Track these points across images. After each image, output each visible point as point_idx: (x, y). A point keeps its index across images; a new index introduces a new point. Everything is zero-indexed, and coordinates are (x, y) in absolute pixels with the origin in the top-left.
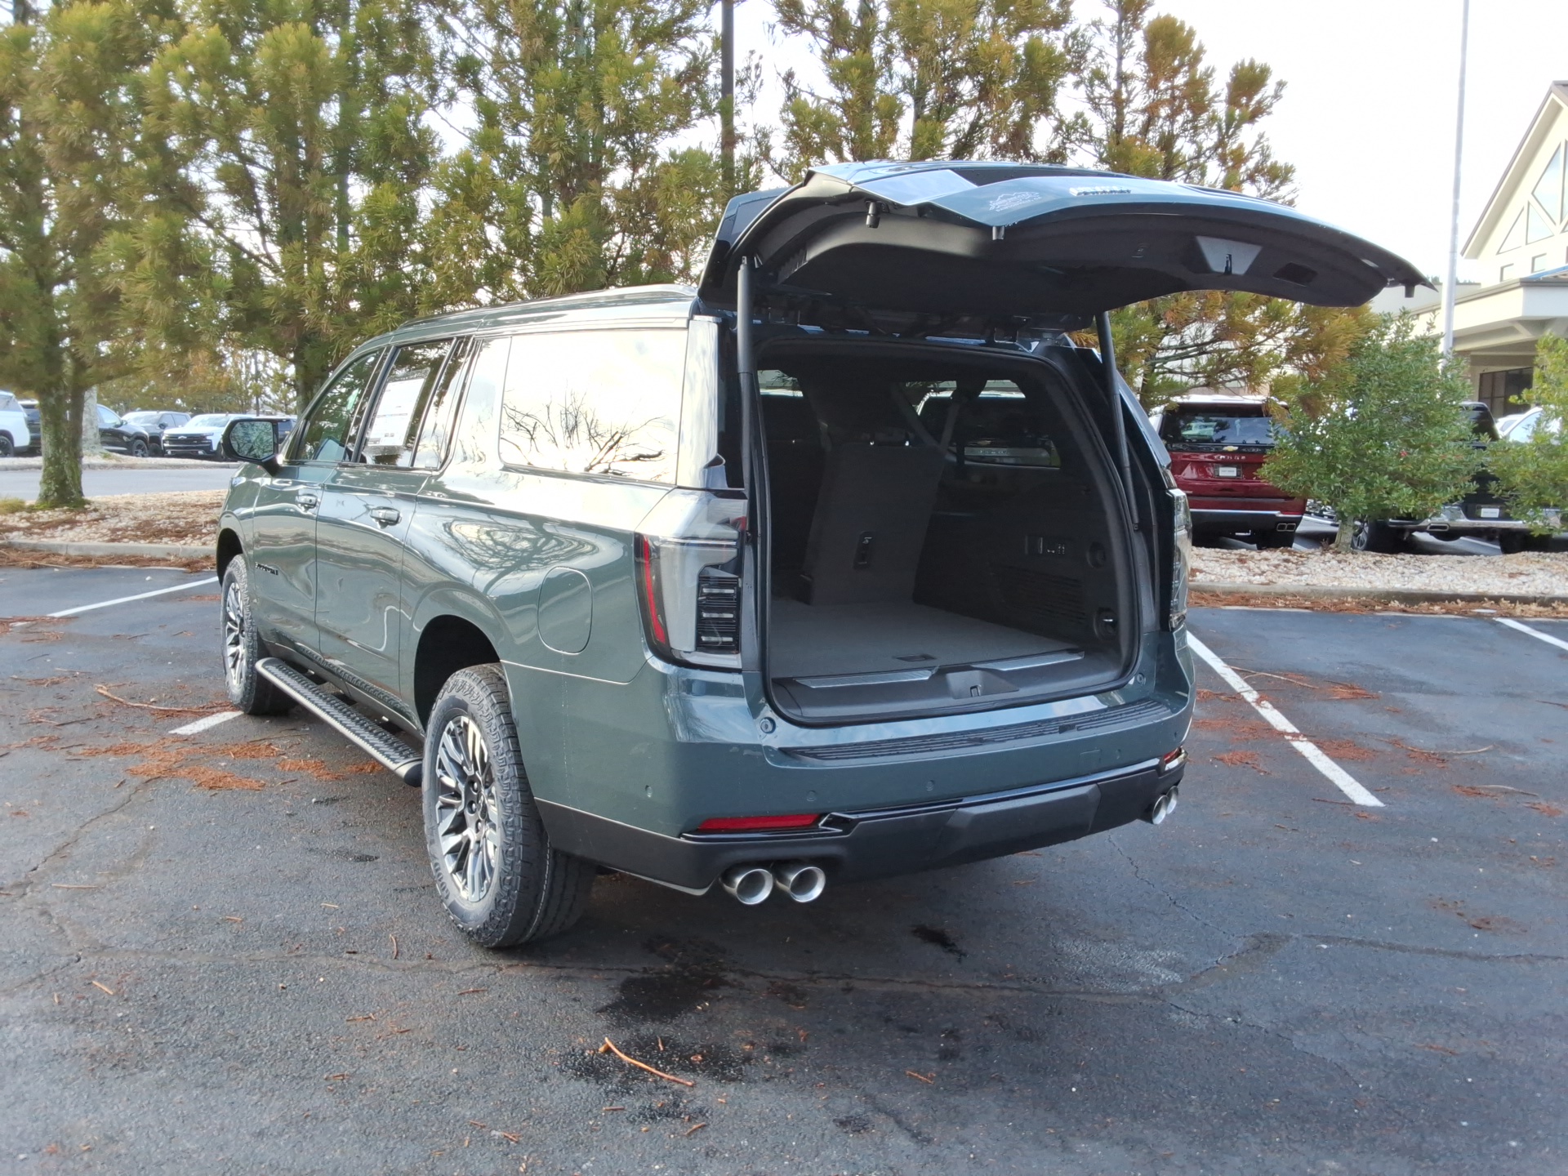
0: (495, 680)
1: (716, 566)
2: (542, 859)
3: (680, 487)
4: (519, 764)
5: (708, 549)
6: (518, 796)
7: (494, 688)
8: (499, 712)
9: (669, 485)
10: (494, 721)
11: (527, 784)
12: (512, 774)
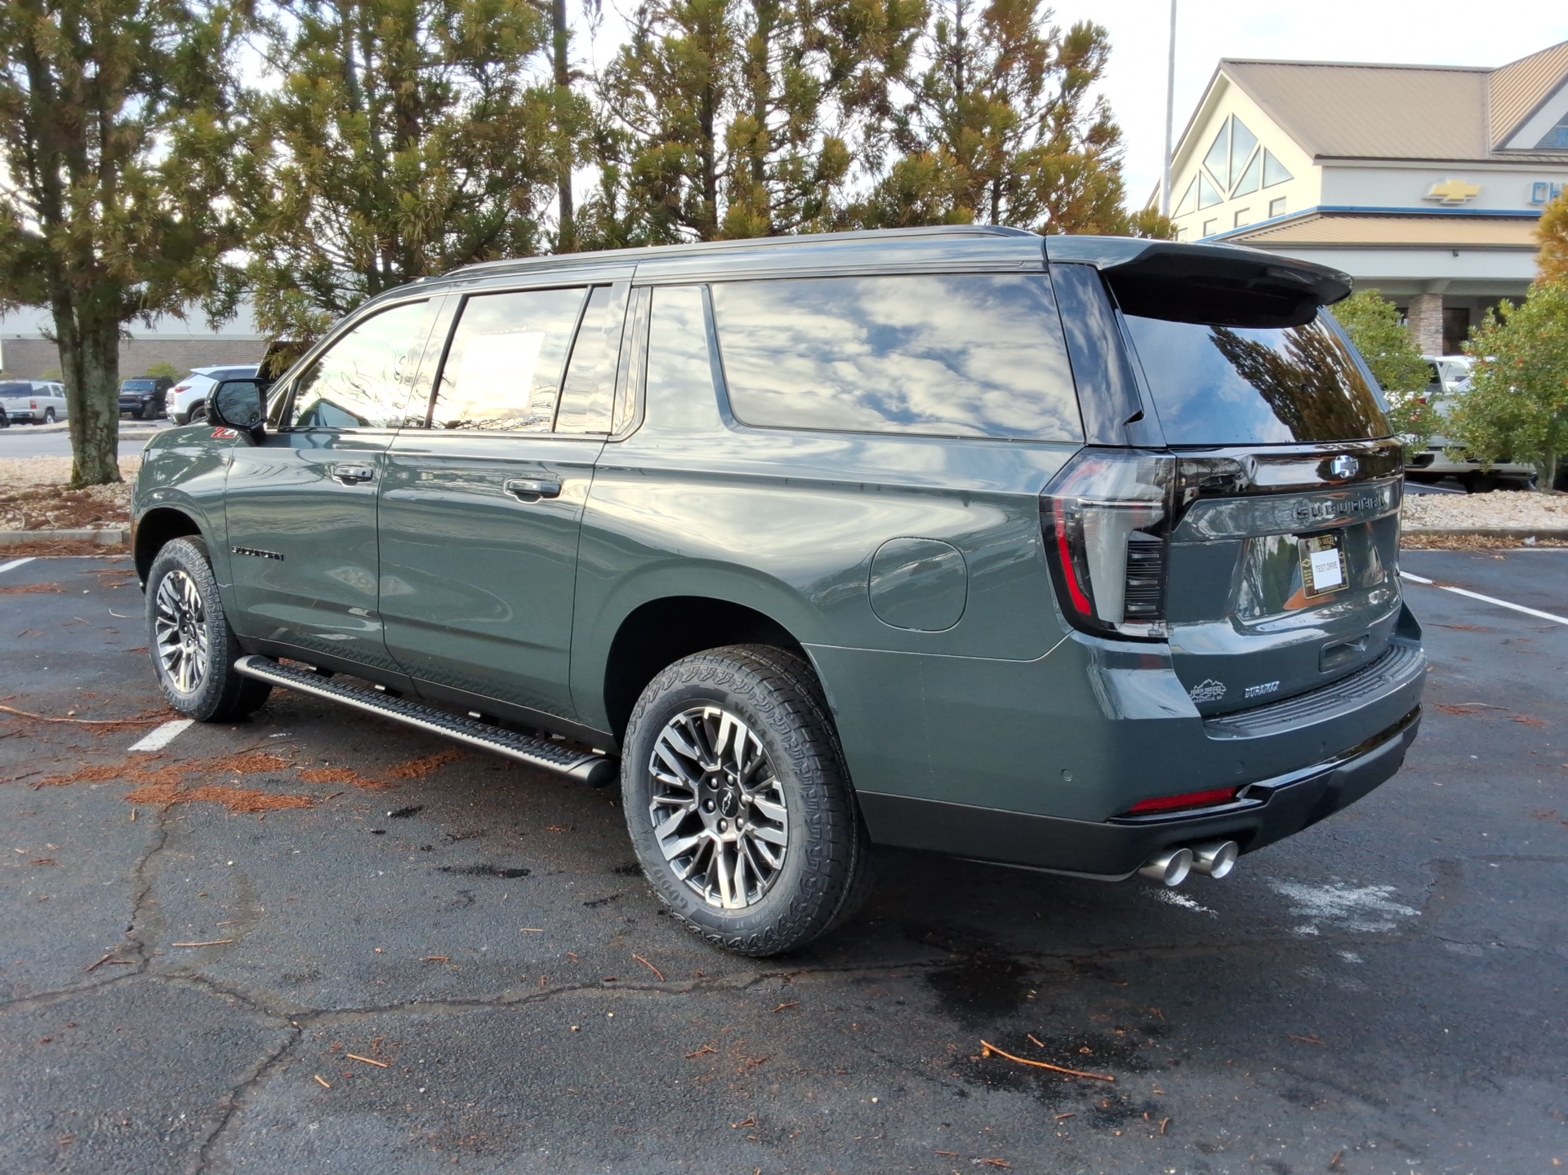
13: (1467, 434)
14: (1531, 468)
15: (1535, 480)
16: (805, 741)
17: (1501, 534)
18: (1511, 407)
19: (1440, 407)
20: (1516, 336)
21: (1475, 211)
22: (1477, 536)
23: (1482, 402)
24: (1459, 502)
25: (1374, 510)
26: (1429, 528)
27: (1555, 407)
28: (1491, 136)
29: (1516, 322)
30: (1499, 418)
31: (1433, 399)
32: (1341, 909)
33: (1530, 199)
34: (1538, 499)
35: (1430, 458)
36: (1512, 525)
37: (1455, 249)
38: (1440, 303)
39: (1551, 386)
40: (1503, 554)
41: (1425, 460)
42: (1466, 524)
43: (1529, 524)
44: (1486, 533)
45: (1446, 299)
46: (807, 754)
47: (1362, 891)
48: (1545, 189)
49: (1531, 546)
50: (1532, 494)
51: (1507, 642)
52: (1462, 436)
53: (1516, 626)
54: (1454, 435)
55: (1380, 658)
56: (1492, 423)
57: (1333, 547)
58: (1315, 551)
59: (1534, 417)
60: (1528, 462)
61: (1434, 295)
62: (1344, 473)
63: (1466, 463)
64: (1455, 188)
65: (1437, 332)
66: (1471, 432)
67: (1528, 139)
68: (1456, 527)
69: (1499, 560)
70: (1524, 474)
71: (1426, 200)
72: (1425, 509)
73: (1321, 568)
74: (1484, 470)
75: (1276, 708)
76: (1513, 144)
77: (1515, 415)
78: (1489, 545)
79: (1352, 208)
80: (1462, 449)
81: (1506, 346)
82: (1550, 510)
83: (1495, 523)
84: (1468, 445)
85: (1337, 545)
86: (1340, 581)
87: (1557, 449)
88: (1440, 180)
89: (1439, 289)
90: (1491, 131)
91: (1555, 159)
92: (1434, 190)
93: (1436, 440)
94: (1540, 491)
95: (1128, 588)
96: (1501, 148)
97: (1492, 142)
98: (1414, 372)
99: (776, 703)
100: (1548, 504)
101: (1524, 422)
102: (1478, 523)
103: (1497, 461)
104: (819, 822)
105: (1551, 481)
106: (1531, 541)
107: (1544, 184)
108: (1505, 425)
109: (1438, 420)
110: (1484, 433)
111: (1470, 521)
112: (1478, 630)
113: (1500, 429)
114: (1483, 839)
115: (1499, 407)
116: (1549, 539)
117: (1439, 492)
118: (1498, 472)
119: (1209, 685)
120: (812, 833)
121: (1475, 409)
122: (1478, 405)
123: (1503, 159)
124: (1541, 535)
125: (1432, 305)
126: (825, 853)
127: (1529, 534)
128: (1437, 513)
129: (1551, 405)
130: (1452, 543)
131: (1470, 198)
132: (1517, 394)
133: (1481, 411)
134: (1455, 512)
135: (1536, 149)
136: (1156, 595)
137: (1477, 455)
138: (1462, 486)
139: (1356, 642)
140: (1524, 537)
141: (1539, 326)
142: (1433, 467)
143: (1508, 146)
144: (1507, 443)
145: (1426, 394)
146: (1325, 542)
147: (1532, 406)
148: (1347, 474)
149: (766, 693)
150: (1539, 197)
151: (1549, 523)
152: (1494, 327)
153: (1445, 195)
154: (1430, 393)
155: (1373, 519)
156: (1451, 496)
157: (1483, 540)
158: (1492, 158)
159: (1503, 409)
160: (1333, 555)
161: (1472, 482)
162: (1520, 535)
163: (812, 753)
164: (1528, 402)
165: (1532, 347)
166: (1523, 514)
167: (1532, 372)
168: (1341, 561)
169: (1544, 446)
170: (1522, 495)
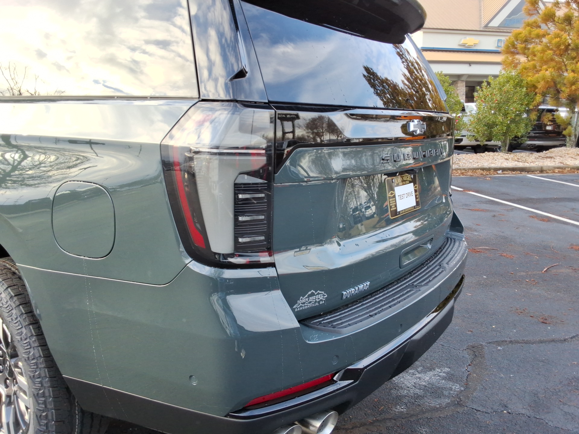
0: (9, 275)
1: (249, 174)
2: (72, 416)
3: (203, 100)
4: (43, 345)
5: (238, 158)
6: (45, 372)
7: (10, 283)
8: (18, 303)
9: (192, 98)
10: (14, 312)
11: (53, 361)
12: (37, 355)
13: (475, 130)
14: (499, 143)
15: (500, 148)
16: (32, 335)
17: (489, 169)
18: (493, 119)
19: (465, 119)
20: (495, 90)
21: (477, 50)
22: (479, 170)
23: (481, 117)
24: (472, 157)
25: (437, 157)
26: (461, 167)
27: (509, 118)
28: (483, 22)
29: (494, 85)
30: (488, 123)
31: (463, 116)
32: (420, 389)
33: (496, 45)
34: (502, 155)
35: (461, 140)
36: (493, 166)
37: (470, 63)
38: (464, 84)
39: (508, 110)
40: (490, 177)
41: (460, 140)
42: (475, 166)
43: (499, 165)
44: (483, 169)
45: (467, 82)
46: (33, 345)
47: (431, 373)
48: (502, 41)
49: (500, 174)
50: (500, 153)
51: (494, 216)
52: (474, 131)
53: (497, 208)
54: (471, 130)
55: (441, 249)
56: (485, 125)
57: (410, 182)
58: (398, 185)
59: (501, 123)
60: (499, 141)
61: (463, 81)
62: (416, 131)
63: (475, 142)
64: (470, 41)
65: (463, 94)
66: (477, 129)
67: (496, 23)
68: (472, 167)
69: (489, 180)
70: (496, 146)
71: (460, 45)
72: (459, 160)
73: (401, 197)
74: (482, 144)
75: (368, 302)
76: (491, 25)
77: (494, 122)
78: (484, 174)
79: (433, 48)
80: (474, 136)
81: (491, 94)
82: (507, 159)
83: (486, 165)
84: (476, 135)
85: (414, 181)
86: (415, 204)
87: (509, 135)
88: (465, 38)
89: (464, 78)
90: (483, 20)
91: (505, 31)
92: (462, 42)
93: (464, 132)
94: (503, 152)
95: (237, 223)
96: (486, 26)
97: (483, 24)
98: (456, 104)
99: (14, 306)
100: (506, 157)
101: (497, 125)
102: (480, 165)
103: (487, 141)
104: (43, 395)
105: (507, 148)
106: (500, 172)
107: (501, 40)
108: (490, 126)
109: (465, 124)
110: (482, 129)
111: (477, 164)
112: (483, 210)
113: (488, 128)
114: (493, 330)
115: (488, 119)
116: (507, 171)
117: (465, 153)
118: (487, 145)
119: (313, 295)
120: (39, 404)
121: (479, 119)
122: (480, 118)
123: (487, 30)
124: (504, 169)
125: (462, 84)
126: (50, 417)
127: (499, 169)
128: (464, 161)
129: (507, 118)
130: (470, 173)
131: (475, 45)
132: (495, 114)
133: (481, 120)
134: (471, 161)
135: (498, 27)
136: (264, 228)
137: (479, 139)
138: (473, 151)
139: (426, 244)
140: (497, 170)
141: (503, 86)
142: (462, 143)
143: (489, 25)
144: (491, 133)
145: (460, 115)
146: (405, 179)
147: (500, 118)
148: (418, 132)
149: (8, 297)
150: (499, 45)
151: (507, 164)
152: (486, 87)
153: (467, 44)
154: (461, 114)
155: (435, 163)
156: (469, 155)
157: (482, 172)
158: (483, 30)
159: (489, 120)
160: (410, 187)
161: (477, 149)
162: (496, 170)
163: (37, 344)
164: (499, 117)
165: (501, 95)
166: (497, 161)
167: (501, 105)
168: (416, 191)
169: (505, 134)
170: (496, 153)
